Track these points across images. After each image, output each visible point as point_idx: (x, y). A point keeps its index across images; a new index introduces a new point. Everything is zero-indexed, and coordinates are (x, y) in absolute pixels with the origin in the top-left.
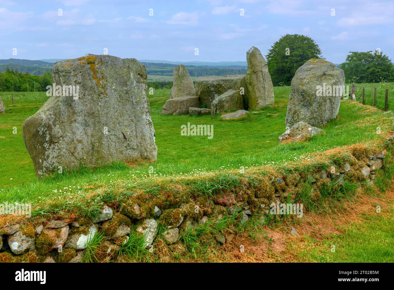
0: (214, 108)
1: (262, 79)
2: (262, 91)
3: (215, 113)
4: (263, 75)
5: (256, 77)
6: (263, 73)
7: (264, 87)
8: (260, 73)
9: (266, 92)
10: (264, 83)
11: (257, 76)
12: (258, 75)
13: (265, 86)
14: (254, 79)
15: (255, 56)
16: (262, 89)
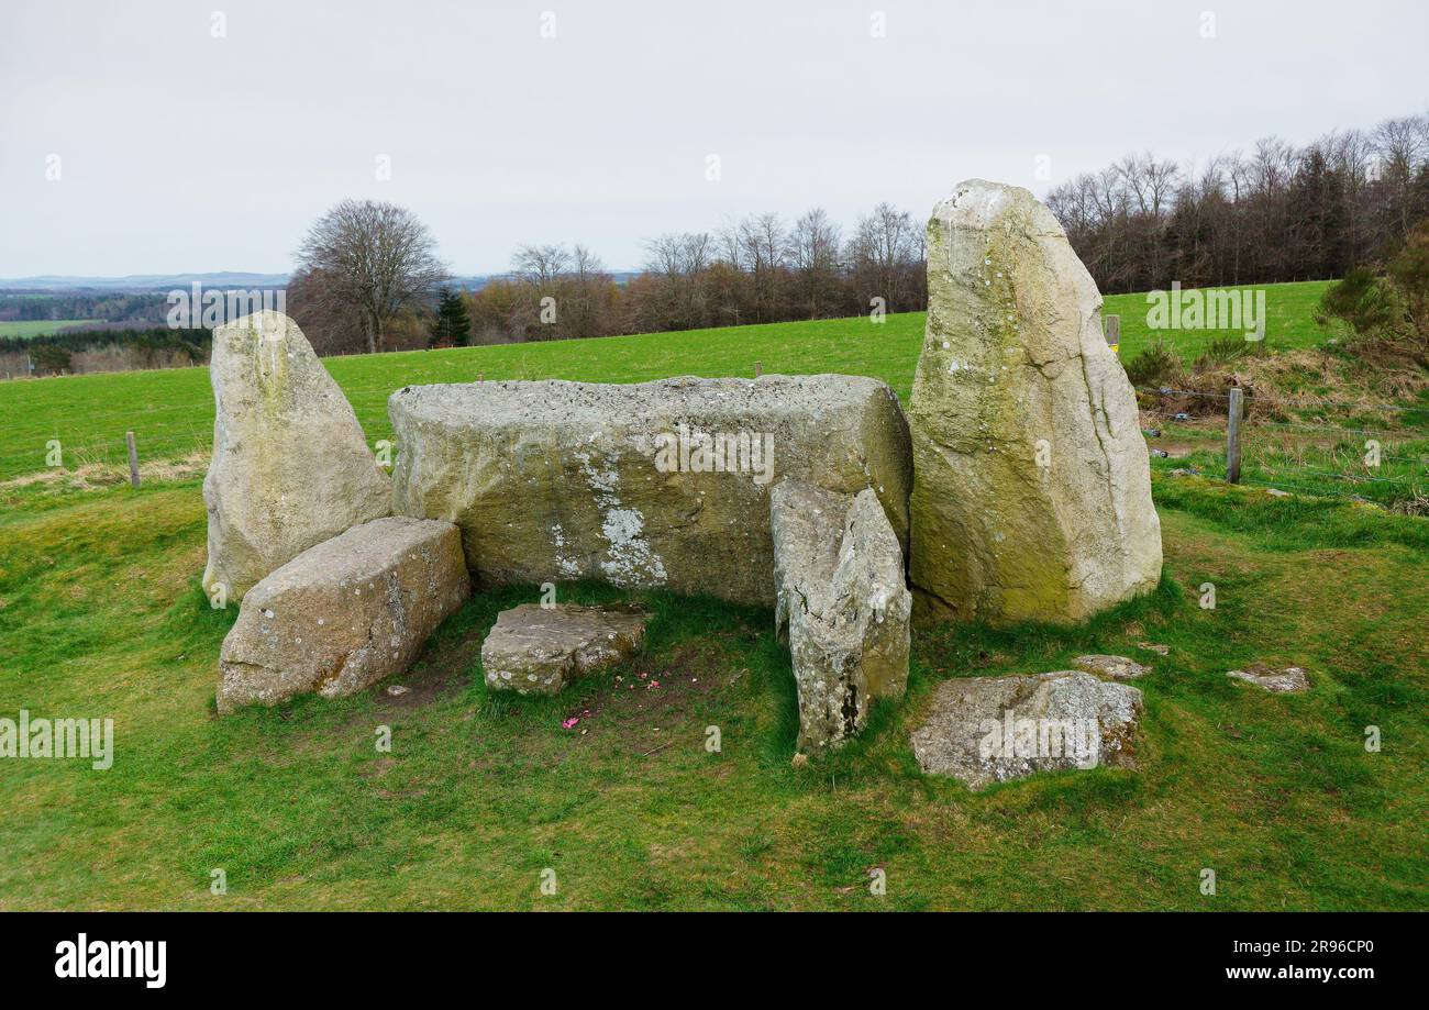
0: (830, 689)
1: (1085, 408)
2: (1091, 499)
3: (842, 726)
4: (1094, 380)
5: (1044, 395)
6: (1088, 367)
7: (1104, 464)
8: (1072, 373)
9: (1120, 497)
10: (1104, 435)
11: (1051, 391)
12: (1057, 384)
13: (1111, 456)
14: (1033, 415)
15: (1031, 246)
16: (1087, 480)
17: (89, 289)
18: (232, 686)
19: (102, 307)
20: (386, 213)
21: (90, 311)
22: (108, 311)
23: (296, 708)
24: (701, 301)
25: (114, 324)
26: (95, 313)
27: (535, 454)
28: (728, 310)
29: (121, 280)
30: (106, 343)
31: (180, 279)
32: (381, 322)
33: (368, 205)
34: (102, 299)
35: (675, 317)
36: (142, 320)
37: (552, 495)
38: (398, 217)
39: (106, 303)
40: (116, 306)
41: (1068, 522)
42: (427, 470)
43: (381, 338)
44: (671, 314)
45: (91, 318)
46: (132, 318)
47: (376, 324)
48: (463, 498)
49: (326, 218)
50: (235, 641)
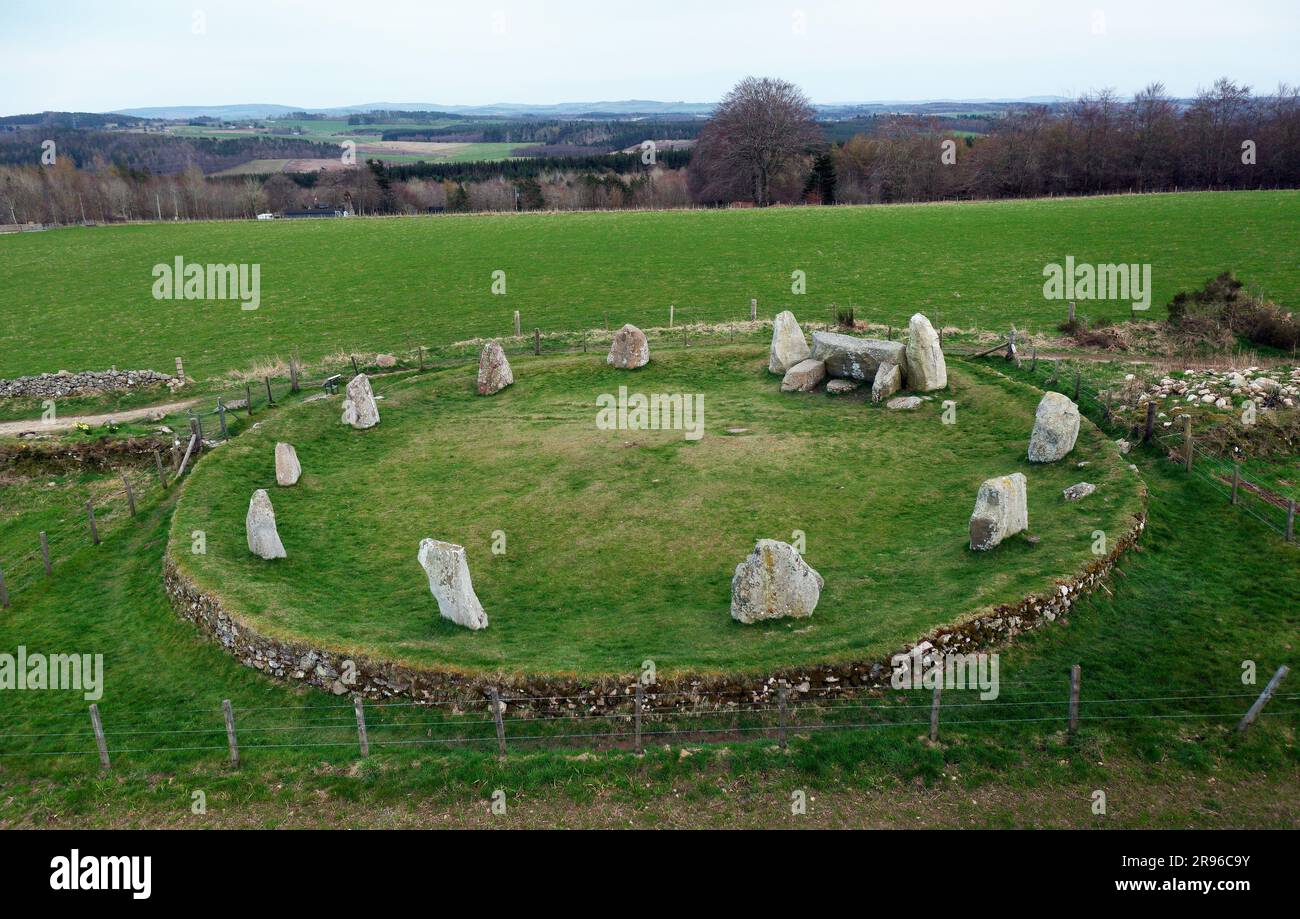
5: (924, 353)
6: (933, 348)
8: (930, 349)
10: (936, 360)
12: (927, 351)
17: (531, 115)
18: (784, 387)
19: (541, 132)
20: (778, 88)
21: (533, 135)
22: (545, 136)
23: (794, 392)
24: (1034, 165)
25: (550, 146)
26: (536, 138)
27: (840, 351)
28: (1059, 175)
29: (554, 107)
30: (551, 168)
31: (599, 106)
32: (767, 176)
33: (765, 81)
34: (542, 125)
35: (1009, 179)
36: (570, 143)
37: (843, 359)
38: (787, 91)
39: (545, 129)
40: (551, 131)
41: (927, 374)
42: (819, 351)
43: (767, 188)
44: (1006, 177)
45: (534, 141)
46: (563, 142)
47: (764, 178)
48: (826, 357)
49: (733, 92)
50: (785, 380)
